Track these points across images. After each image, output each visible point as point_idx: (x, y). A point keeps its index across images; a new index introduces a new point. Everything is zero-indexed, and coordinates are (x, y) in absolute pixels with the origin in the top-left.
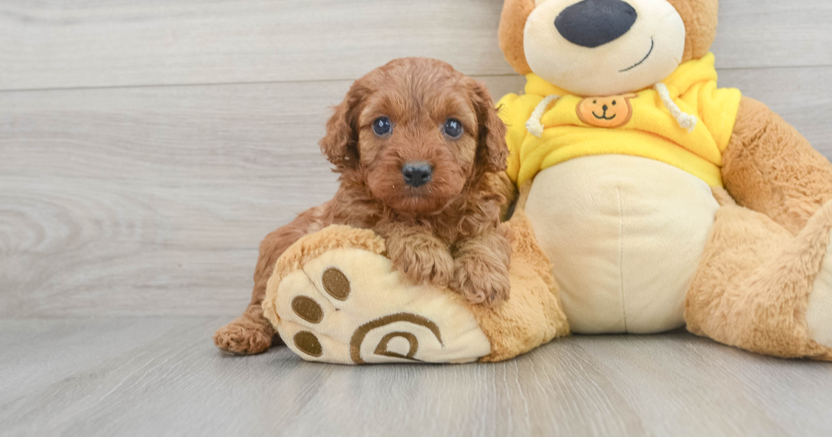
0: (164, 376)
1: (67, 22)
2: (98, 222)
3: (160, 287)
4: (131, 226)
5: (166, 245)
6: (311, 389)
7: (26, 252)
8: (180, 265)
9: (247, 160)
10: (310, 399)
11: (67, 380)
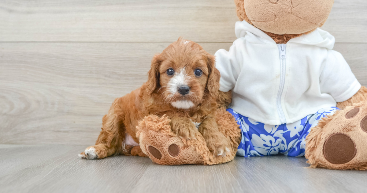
0: (71, 168)
1: (29, 13)
2: (38, 102)
3: (65, 132)
4: (53, 104)
5: (68, 113)
6: (139, 174)
7: (5, 114)
8: (74, 122)
9: (106, 76)
10: (140, 178)
11: (27, 169)
